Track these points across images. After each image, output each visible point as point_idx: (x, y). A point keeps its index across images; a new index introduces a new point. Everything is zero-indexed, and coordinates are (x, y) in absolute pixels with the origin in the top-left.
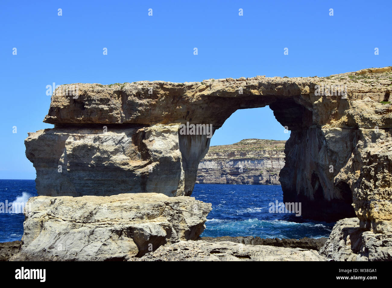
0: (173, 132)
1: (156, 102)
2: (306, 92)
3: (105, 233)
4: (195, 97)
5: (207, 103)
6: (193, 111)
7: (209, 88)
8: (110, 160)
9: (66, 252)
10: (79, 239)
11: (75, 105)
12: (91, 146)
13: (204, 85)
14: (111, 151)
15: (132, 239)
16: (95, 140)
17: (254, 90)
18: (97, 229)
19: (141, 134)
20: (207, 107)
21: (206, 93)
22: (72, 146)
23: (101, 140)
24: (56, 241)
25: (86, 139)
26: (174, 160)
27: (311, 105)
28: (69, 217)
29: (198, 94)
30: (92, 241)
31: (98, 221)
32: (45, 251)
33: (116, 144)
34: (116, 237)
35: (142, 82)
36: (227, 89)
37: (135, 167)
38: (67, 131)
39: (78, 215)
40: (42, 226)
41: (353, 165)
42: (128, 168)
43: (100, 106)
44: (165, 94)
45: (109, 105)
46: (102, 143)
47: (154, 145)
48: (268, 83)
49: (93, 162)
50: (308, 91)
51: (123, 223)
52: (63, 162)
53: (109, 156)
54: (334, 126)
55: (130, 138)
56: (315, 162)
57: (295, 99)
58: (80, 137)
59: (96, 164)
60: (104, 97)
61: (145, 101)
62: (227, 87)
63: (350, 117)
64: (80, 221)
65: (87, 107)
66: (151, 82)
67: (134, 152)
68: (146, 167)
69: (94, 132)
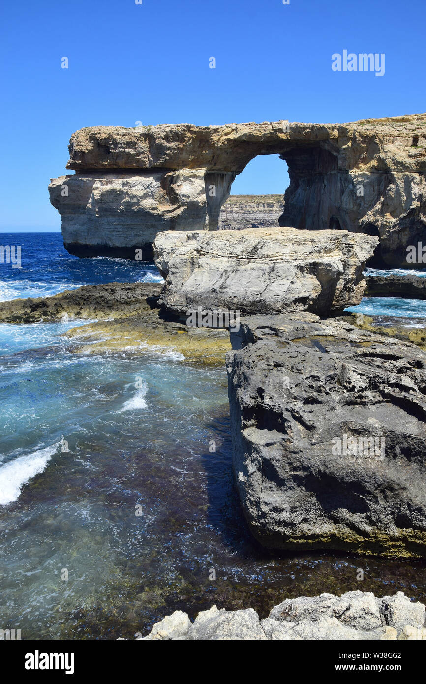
0: (199, 176)
1: (184, 145)
2: (335, 136)
3: (291, 270)
4: (221, 141)
5: (231, 148)
6: (218, 155)
7: (234, 132)
8: (140, 205)
9: (245, 292)
10: (257, 277)
11: (99, 149)
12: (120, 191)
13: (229, 129)
14: (140, 195)
15: (315, 276)
16: (124, 185)
17: (281, 133)
18: (278, 265)
19: (169, 179)
20: (231, 152)
21: (232, 136)
22: (100, 191)
23: (130, 185)
24: (226, 280)
25: (114, 184)
26: (201, 204)
27: (338, 150)
28: (227, 252)
29: (224, 137)
30: (274, 279)
31: (267, 256)
32: (215, 291)
33: (145, 189)
34: (299, 273)
35: (168, 125)
36: (254, 133)
37: (164, 211)
38: (92, 177)
39: (238, 249)
40: (193, 264)
41: (382, 208)
42: (158, 213)
43: (127, 150)
44: (192, 137)
45: (136, 148)
46: (131, 187)
47: (182, 189)
48: (296, 126)
49: (122, 207)
50: (337, 135)
51: (300, 258)
52: (91, 207)
53: (138, 200)
54: (363, 170)
55: (159, 183)
56: (336, 206)
57: (322, 143)
58: (108, 182)
59: (126, 208)
60: (131, 140)
61: (172, 145)
62: (254, 131)
63: (381, 161)
64: (244, 257)
65: (112, 150)
66: (178, 125)
67: (163, 197)
68: (175, 212)
69: (121, 177)
